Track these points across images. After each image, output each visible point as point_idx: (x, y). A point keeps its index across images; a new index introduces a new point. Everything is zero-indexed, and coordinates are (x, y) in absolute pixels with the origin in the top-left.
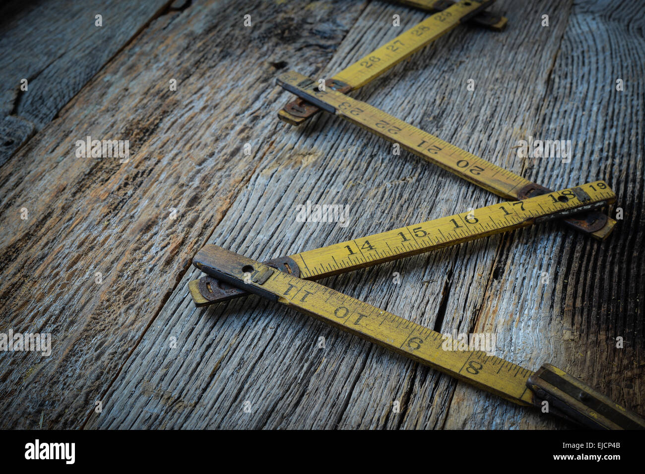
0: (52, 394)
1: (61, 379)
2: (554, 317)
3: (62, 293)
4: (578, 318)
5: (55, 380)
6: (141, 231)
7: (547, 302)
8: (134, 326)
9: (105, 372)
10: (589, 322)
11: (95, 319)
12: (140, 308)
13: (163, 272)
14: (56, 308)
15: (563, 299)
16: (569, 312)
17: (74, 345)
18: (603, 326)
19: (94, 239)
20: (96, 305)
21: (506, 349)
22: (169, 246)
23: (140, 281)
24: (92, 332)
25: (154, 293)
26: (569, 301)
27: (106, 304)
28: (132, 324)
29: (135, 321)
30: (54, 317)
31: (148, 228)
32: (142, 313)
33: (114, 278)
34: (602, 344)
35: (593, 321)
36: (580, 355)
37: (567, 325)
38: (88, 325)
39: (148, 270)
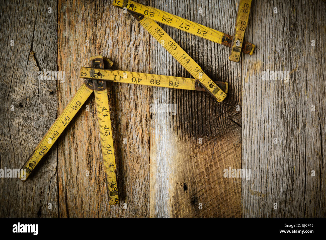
0: (136, 207)
2: (172, 133)
4: (179, 131)
6: (126, 129)
7: (169, 127)
8: (146, 174)
9: (146, 194)
10: (182, 132)
11: (132, 174)
12: (144, 166)
13: (143, 147)
15: (173, 123)
16: (176, 129)
18: (186, 133)
21: (160, 151)
23: (138, 154)
24: (134, 179)
25: (145, 158)
26: (175, 124)
27: (132, 167)
28: (145, 174)
29: (145, 172)
31: (127, 127)
32: (145, 168)
34: (187, 141)
35: (184, 132)
36: (181, 148)
37: (176, 135)
38: (132, 178)
39: (138, 148)
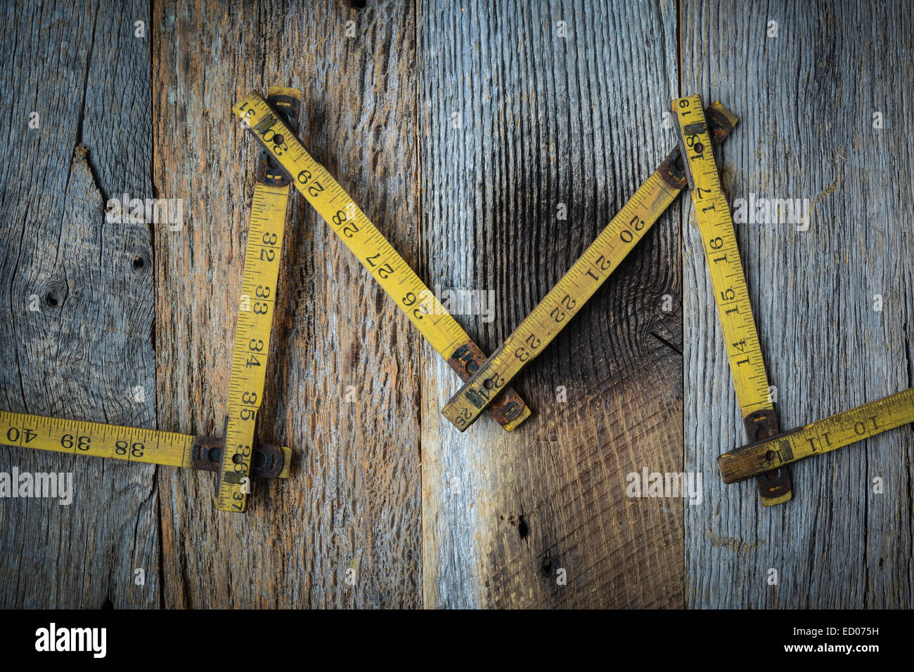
0: (383, 585)
1: (381, 567)
3: (325, 470)
5: (376, 570)
6: (353, 365)
8: (410, 492)
9: (412, 549)
11: (372, 492)
13: (401, 416)
14: (331, 491)
17: (371, 529)
19: (315, 390)
20: (365, 477)
22: (389, 378)
23: (386, 434)
24: (376, 507)
25: (407, 447)
27: (371, 471)
29: (407, 486)
30: (335, 502)
31: (356, 357)
32: (408, 474)
33: (362, 438)
38: (371, 502)
39: (387, 418)
